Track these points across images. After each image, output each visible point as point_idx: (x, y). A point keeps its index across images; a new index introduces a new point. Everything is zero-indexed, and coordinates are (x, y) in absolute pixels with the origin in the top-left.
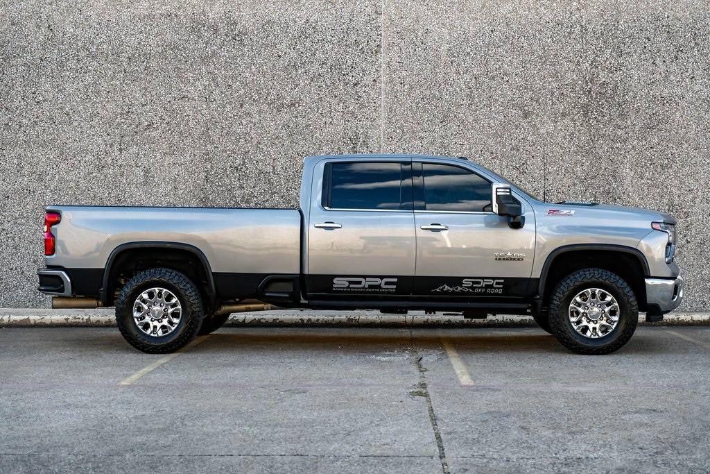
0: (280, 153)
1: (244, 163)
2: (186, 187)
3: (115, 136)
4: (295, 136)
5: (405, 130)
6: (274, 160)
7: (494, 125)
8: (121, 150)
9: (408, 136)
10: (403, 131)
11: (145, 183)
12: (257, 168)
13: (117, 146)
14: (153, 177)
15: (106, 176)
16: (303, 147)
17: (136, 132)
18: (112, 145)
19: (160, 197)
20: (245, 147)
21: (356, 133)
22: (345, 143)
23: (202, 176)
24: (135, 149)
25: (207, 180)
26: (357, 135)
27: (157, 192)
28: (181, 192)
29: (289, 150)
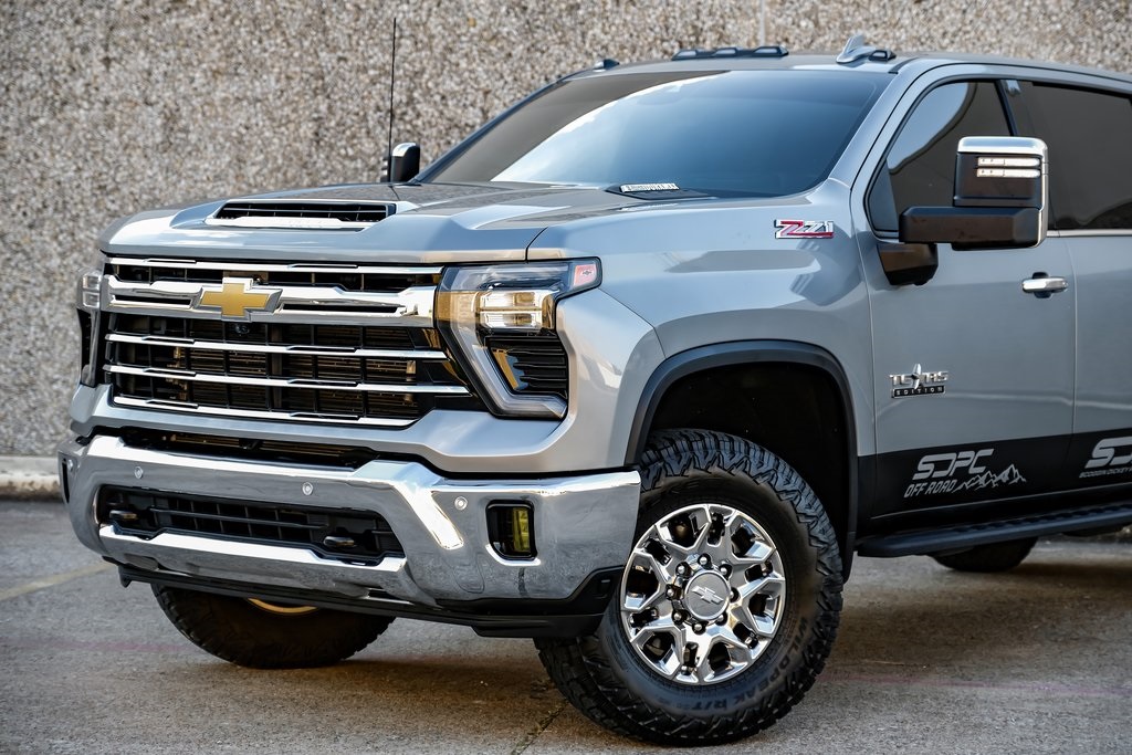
0: (502, 77)
1: (411, 101)
2: (266, 160)
3: (94, 26)
4: (539, 34)
5: (822, 22)
6: (486, 93)
7: (1056, 10)
8: (107, 61)
9: (830, 37)
10: (816, 23)
11: (167, 146)
12: (441, 113)
13: (97, 52)
14: (185, 130)
15: (70, 126)
16: (559, 61)
17: (146, 18)
18: (85, 49)
19: (203, 181)
20: (414, 61)
21: (694, 27)
22: (665, 52)
23: (307, 129)
24: (142, 60)
25: (318, 142)
26: (697, 32)
27: (195, 169)
28: (255, 169)
29: (523, 69)
